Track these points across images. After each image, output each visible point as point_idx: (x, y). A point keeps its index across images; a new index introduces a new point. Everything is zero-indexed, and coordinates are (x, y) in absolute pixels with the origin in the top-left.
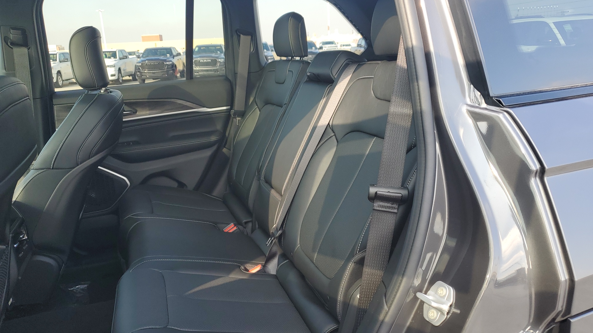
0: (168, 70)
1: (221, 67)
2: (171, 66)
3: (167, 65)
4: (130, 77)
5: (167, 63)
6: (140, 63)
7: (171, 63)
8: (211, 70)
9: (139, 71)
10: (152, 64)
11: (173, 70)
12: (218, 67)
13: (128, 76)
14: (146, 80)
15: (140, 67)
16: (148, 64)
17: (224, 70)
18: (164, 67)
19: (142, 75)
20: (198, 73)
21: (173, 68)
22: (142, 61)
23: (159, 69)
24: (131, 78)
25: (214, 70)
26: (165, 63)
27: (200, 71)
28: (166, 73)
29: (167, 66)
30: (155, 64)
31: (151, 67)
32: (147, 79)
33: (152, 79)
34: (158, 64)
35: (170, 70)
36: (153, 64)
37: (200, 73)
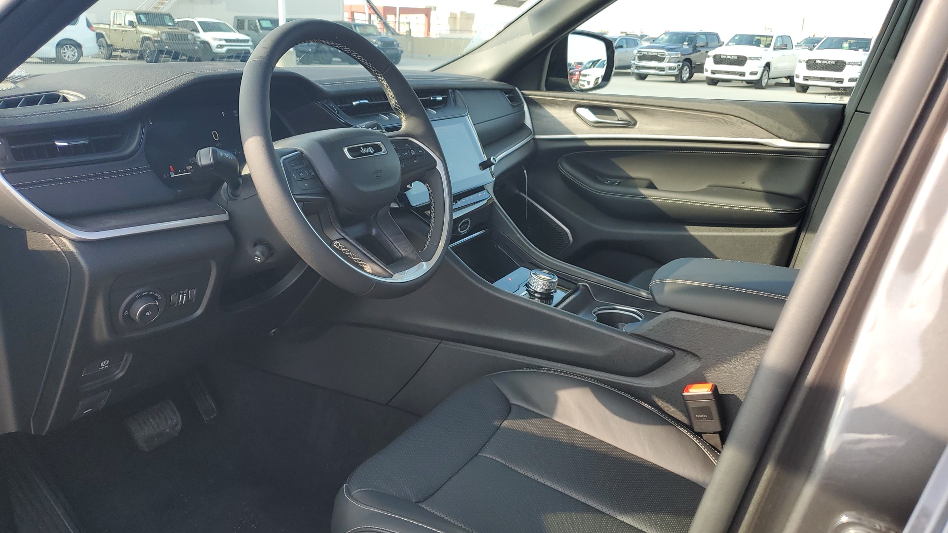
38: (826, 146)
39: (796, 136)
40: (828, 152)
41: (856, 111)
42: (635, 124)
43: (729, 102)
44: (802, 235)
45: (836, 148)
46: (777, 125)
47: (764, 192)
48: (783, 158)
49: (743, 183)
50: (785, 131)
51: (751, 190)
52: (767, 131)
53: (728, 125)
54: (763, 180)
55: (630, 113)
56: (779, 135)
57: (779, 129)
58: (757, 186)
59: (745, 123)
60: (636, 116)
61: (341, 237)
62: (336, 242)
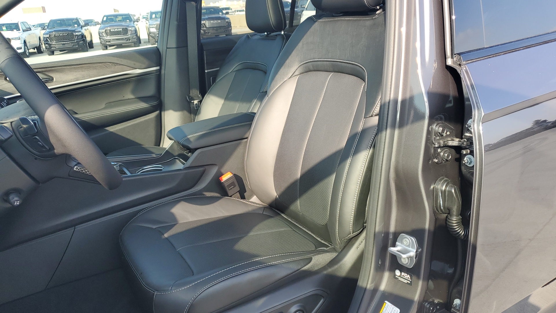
0: (78, 40)
1: (132, 35)
2: (80, 37)
3: (76, 35)
4: (34, 50)
5: (77, 34)
6: (47, 34)
7: (80, 33)
8: (122, 39)
9: (47, 42)
10: (60, 35)
11: (84, 40)
12: (129, 35)
13: (33, 48)
14: (55, 52)
15: (48, 39)
16: (56, 35)
17: (135, 38)
18: (73, 38)
19: (52, 47)
20: (109, 42)
21: (83, 39)
22: (50, 32)
23: (68, 40)
24: (36, 50)
25: (126, 38)
26: (74, 34)
27: (112, 40)
28: (77, 44)
29: (76, 37)
30: (64, 35)
31: (59, 39)
32: (55, 50)
33: (59, 51)
34: (68, 35)
35: (80, 41)
36: (62, 35)
37: (111, 42)
38: (158, 68)
39: (144, 66)
40: (160, 70)
41: (167, 48)
42: (53, 79)
43: (103, 56)
44: (163, 113)
45: (163, 68)
46: (133, 62)
47: (136, 98)
48: (140, 79)
49: (124, 97)
50: (138, 64)
51: (129, 99)
52: (129, 67)
53: (108, 68)
54: (133, 92)
55: (47, 73)
56: (135, 67)
57: (134, 64)
58: (131, 96)
59: (117, 65)
60: (52, 75)
61: (77, 163)
62: (76, 167)
